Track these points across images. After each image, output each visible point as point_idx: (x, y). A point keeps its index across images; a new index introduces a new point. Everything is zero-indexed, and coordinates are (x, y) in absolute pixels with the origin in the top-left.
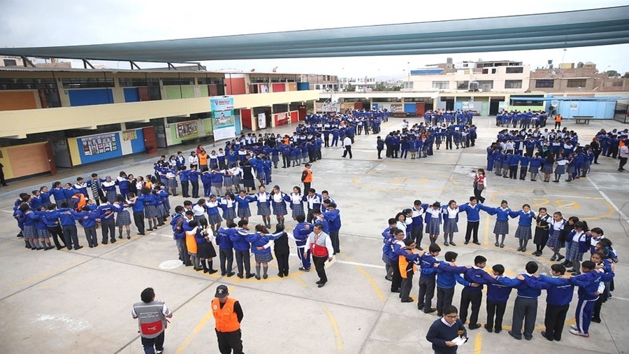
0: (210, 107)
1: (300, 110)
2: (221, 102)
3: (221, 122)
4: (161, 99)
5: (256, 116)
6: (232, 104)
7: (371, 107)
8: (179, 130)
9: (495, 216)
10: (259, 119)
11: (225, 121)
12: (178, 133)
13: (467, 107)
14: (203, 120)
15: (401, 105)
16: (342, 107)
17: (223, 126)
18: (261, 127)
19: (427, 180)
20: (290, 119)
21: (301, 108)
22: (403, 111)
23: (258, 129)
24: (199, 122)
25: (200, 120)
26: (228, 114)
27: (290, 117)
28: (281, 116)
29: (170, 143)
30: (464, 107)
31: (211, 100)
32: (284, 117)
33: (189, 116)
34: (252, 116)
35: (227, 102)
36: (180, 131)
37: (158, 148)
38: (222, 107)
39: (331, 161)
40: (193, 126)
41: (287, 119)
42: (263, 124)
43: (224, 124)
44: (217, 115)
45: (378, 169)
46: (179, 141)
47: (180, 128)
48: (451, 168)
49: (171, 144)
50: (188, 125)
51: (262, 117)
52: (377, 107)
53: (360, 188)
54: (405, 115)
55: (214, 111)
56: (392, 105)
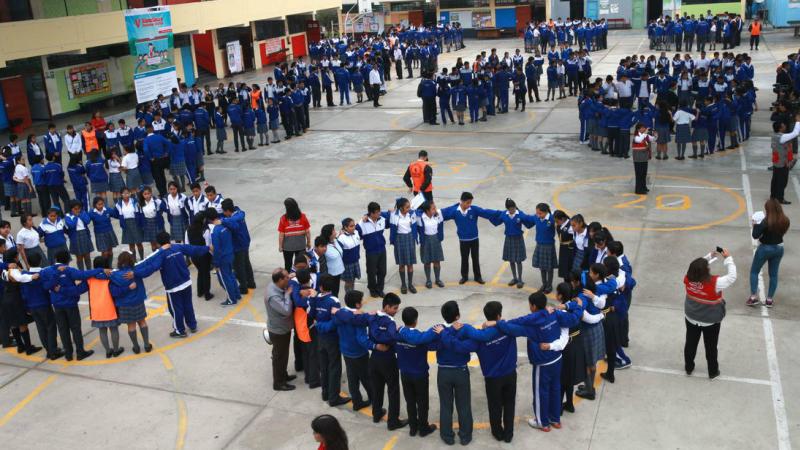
0: (126, 33)
1: (308, 30)
2: (148, 22)
3: (150, 61)
4: (32, 18)
5: (223, 47)
6: (169, 24)
7: (438, 19)
8: (73, 81)
9: (502, 227)
10: (229, 52)
11: (157, 60)
12: (70, 89)
13: (607, 12)
14: (118, 60)
15: (489, 13)
16: (389, 22)
17: (155, 71)
18: (233, 69)
19: (465, 165)
20: (291, 51)
21: (310, 26)
22: (493, 24)
23: (229, 74)
24: (110, 63)
25: (112, 59)
26: (164, 44)
27: (290, 47)
28: (273, 46)
29: (57, 108)
30: (602, 12)
31: (126, 18)
32: (278, 48)
33: (84, 52)
34: (216, 47)
35: (159, 20)
36: (76, 84)
37: (34, 120)
38: (150, 32)
39: (324, 135)
40: (100, 72)
41: (284, 50)
42: (237, 64)
43: (156, 66)
44: (141, 48)
45: (394, 148)
46: (73, 105)
47: (74, 77)
48: (518, 139)
49: (60, 112)
50: (89, 72)
51: (235, 49)
52: (448, 18)
53: (345, 186)
54: (496, 34)
55: (134, 41)
56: (474, 14)
